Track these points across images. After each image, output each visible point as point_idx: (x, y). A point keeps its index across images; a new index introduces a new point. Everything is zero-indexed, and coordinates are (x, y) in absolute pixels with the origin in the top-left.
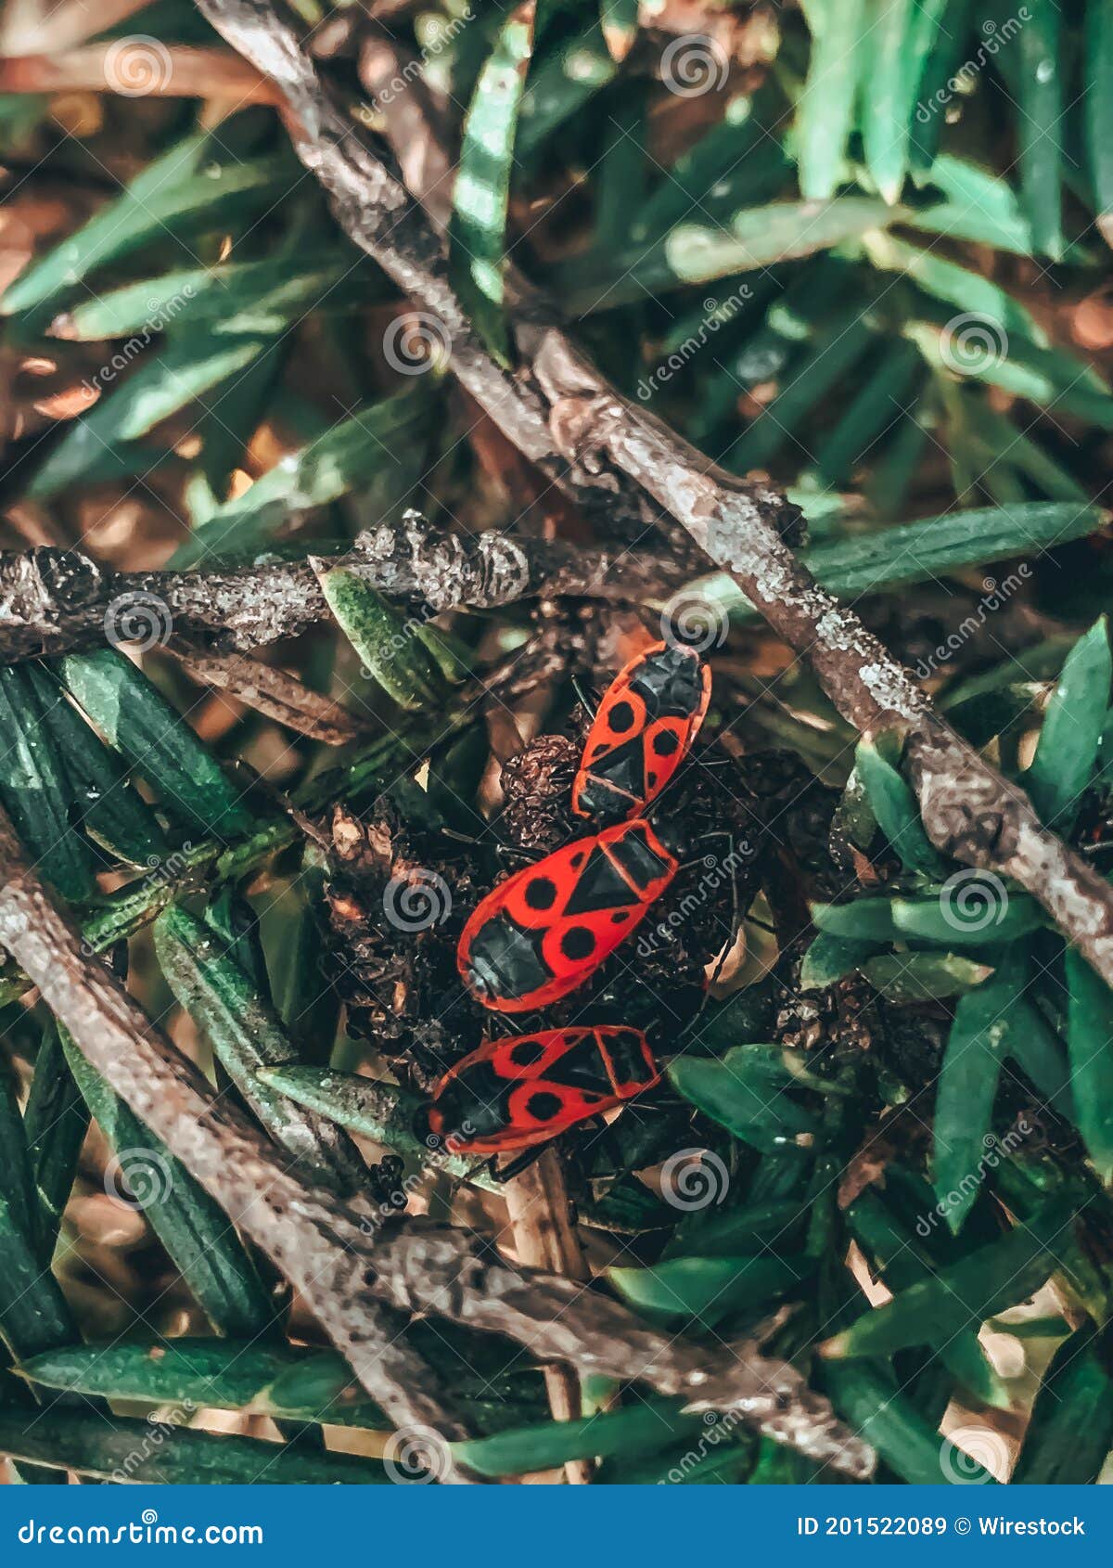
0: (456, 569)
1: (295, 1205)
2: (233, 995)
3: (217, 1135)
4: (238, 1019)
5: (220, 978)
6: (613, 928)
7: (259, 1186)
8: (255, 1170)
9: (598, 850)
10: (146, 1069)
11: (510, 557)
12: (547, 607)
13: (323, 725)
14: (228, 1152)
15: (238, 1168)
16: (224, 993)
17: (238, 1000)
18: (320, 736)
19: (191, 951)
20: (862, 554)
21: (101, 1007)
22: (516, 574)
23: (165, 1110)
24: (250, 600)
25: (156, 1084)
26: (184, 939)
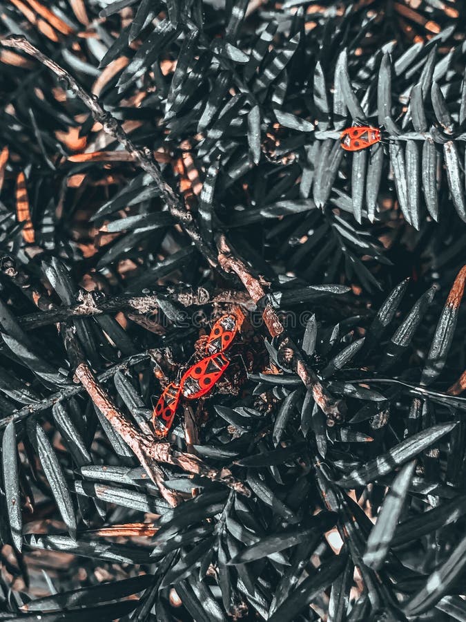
0: (191, 296)
1: (136, 437)
2: (131, 392)
3: (121, 421)
4: (132, 397)
5: (129, 388)
6: (215, 377)
7: (129, 432)
8: (128, 429)
9: (211, 360)
10: (107, 406)
11: (205, 293)
12: (216, 304)
13: (158, 331)
14: (123, 425)
15: (125, 429)
16: (129, 392)
17: (132, 394)
18: (157, 333)
19: (122, 382)
20: (291, 295)
21: (98, 393)
22: (206, 296)
23: (110, 415)
24: (141, 302)
25: (109, 410)
26: (121, 379)
